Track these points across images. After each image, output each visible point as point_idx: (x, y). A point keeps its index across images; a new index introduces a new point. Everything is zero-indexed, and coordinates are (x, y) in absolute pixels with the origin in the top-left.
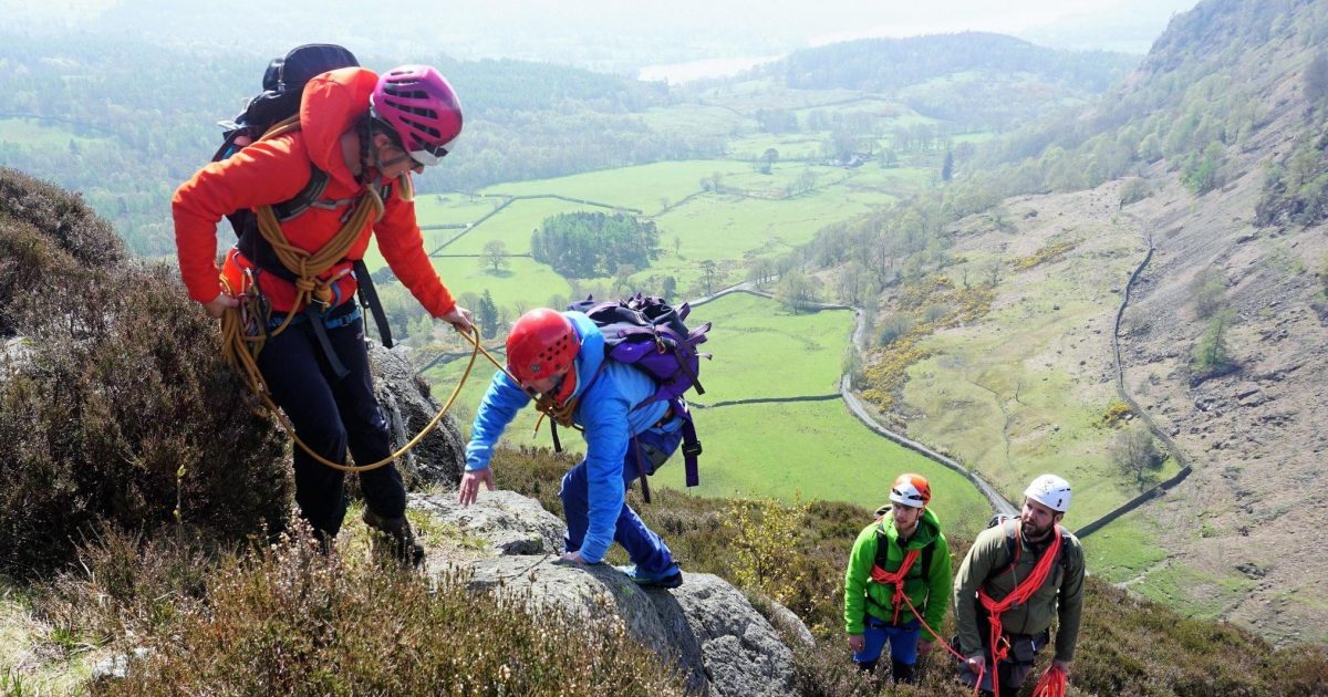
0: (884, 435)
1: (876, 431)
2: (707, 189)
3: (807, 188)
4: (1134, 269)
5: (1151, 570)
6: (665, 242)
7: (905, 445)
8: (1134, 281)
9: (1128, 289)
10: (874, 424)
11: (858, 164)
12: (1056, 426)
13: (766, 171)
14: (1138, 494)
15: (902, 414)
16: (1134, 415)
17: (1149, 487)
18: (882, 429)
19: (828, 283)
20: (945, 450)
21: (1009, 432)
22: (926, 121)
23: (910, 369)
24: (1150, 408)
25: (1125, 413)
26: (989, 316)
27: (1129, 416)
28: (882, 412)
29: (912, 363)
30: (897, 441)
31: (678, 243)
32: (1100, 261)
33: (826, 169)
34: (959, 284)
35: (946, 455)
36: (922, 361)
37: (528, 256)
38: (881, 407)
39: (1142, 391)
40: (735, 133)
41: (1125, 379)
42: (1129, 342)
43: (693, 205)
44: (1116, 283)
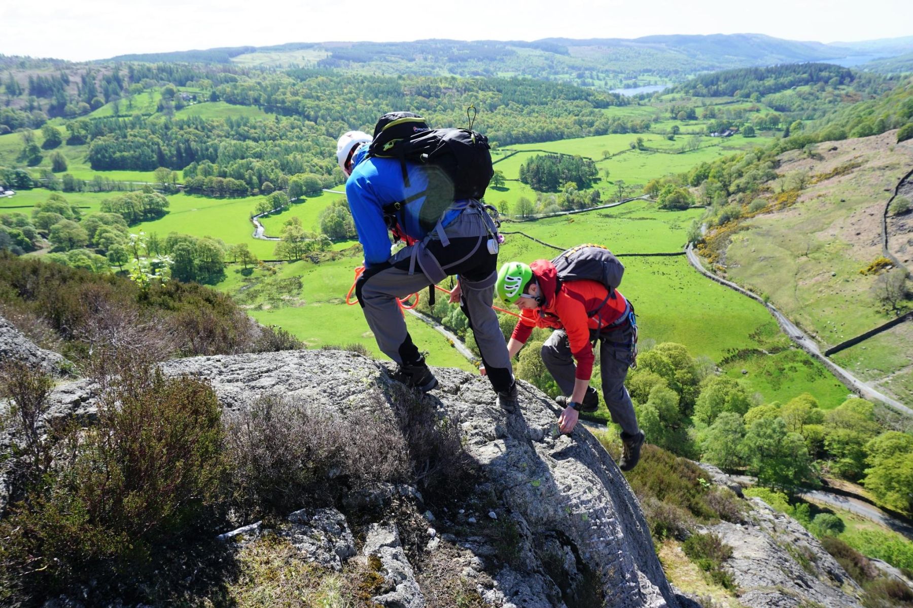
0: (710, 277)
1: (704, 274)
2: (634, 147)
3: (694, 149)
4: (902, 177)
5: (897, 373)
6: (601, 175)
7: (723, 283)
8: (902, 183)
9: (897, 188)
10: (704, 270)
11: (730, 135)
12: (833, 273)
13: (671, 139)
14: (895, 318)
15: (723, 264)
16: (893, 266)
17: (902, 313)
18: (709, 274)
19: (696, 194)
20: (750, 287)
21: (798, 276)
22: (777, 113)
23: (733, 237)
24: (906, 261)
25: (886, 264)
26: (794, 206)
27: (889, 267)
28: (711, 263)
29: (735, 233)
30: (718, 281)
31: (608, 174)
32: (878, 173)
33: (708, 138)
34: (778, 190)
35: (751, 290)
36: (742, 232)
37: (517, 180)
38: (710, 260)
39: (901, 250)
40: (656, 120)
41: (889, 244)
42: (894, 221)
43: (623, 155)
44: (888, 185)
